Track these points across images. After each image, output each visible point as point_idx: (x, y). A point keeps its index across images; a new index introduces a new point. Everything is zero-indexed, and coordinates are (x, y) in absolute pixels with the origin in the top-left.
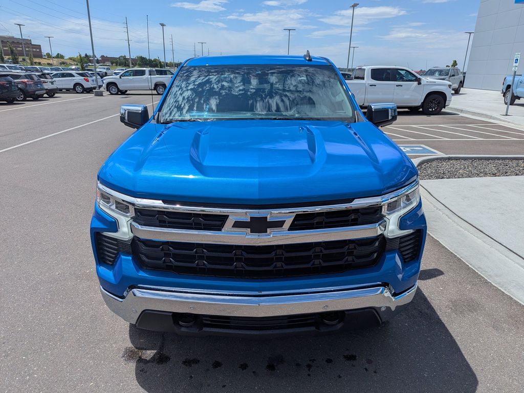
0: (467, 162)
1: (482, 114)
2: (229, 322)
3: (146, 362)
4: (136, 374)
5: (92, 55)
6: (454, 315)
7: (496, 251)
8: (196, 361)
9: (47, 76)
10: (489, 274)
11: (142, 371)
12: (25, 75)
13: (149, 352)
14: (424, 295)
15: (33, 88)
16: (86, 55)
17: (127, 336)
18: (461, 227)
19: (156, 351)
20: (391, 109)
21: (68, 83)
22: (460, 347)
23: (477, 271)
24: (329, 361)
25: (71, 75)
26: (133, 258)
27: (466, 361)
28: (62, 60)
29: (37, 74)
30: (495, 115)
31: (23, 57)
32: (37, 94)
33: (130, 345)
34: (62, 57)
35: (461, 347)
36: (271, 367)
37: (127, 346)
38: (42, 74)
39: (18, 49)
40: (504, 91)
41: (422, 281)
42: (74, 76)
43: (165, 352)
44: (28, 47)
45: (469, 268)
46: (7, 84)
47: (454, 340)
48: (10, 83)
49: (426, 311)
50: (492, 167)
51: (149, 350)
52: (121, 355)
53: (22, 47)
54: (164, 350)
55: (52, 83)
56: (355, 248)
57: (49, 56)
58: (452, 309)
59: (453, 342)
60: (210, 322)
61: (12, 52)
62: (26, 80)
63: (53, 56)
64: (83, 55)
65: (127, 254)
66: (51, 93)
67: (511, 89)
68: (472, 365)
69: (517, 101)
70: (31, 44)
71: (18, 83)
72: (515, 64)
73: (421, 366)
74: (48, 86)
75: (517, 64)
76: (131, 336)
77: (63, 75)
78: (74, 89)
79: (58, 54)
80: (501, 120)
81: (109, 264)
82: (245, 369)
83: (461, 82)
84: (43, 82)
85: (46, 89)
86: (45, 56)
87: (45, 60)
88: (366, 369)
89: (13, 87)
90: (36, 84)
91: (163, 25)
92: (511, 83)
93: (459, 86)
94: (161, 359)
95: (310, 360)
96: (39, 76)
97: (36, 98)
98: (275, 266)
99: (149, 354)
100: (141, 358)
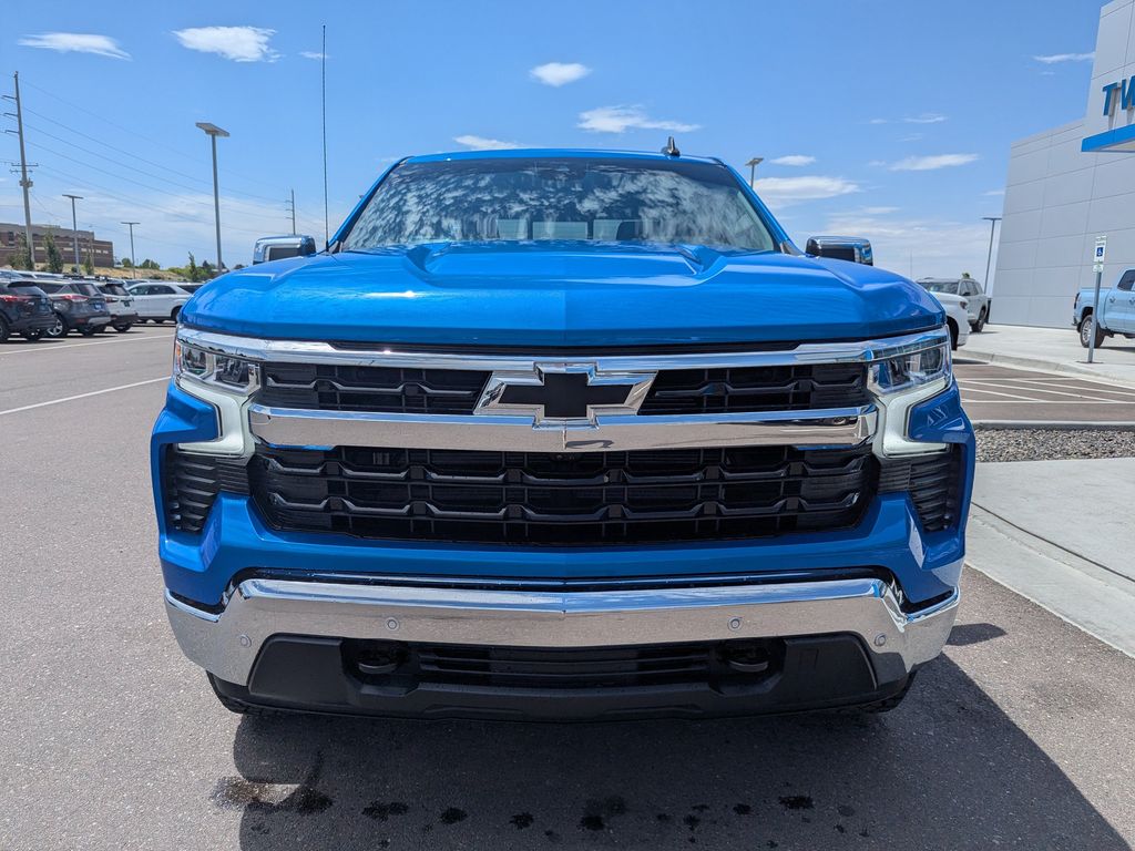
0: (1022, 435)
1: (1039, 362)
2: (486, 667)
3: (269, 808)
4: (242, 835)
5: (216, 263)
6: (1044, 715)
7: (1121, 592)
8: (398, 809)
9: (118, 289)
10: (1114, 634)
11: (259, 829)
12: (71, 286)
13: (278, 788)
14: (965, 674)
15: (85, 311)
16: (205, 264)
17: (228, 754)
18: (1030, 547)
19: (297, 786)
20: (860, 250)
21: (161, 305)
22: (1074, 781)
23: (1083, 630)
24: (743, 809)
25: (169, 290)
26: (250, 504)
27: (1095, 811)
28: (155, 272)
29: (96, 284)
30: (1064, 362)
31: (74, 265)
32: (91, 324)
33: (232, 772)
34: (155, 266)
35: (1077, 781)
36: (593, 822)
37: (224, 774)
38: (108, 285)
39: (66, 249)
40: (1079, 320)
41: (957, 648)
42: (174, 292)
43: (321, 787)
44: (85, 247)
45: (1065, 624)
46: (30, 300)
47: (1056, 766)
48: (37, 298)
49: (976, 706)
50: (1076, 441)
51: (280, 783)
52: (208, 793)
53: (74, 246)
54: (320, 785)
55: (127, 303)
56: (805, 474)
57: (127, 264)
58: (1037, 702)
59: (1055, 770)
60: (436, 669)
61: (52, 252)
62: (71, 295)
63: (136, 264)
64: (198, 264)
65: (237, 494)
66: (123, 324)
67: (1093, 317)
68: (1112, 821)
69: (1107, 341)
70: (93, 239)
71: (54, 301)
72: (1096, 259)
73: (979, 820)
74: (117, 309)
75: (1102, 259)
76: (237, 755)
77: (152, 290)
78: (173, 317)
79: (148, 261)
80: (1079, 372)
81: (191, 531)
82: (527, 825)
83: (984, 308)
84: (108, 301)
85: (113, 316)
86: (119, 263)
87: (118, 271)
88: (841, 829)
89: (43, 308)
90: (92, 302)
92: (1091, 305)
93: (980, 317)
94: (310, 803)
95: (695, 808)
96: (100, 288)
97: (89, 331)
98: (606, 516)
99: (280, 791)
100: (258, 801)
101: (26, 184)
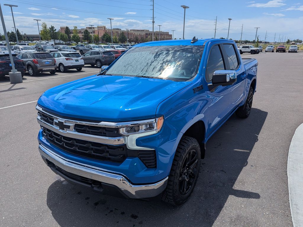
24: (123, 213)
36: (96, 204)
44: (167, 36)
61: (156, 38)
70: (168, 34)
82: (87, 200)
88: (134, 226)
91: (230, 19)
95: (115, 209)
98: (74, 149)
101: (153, 22)
